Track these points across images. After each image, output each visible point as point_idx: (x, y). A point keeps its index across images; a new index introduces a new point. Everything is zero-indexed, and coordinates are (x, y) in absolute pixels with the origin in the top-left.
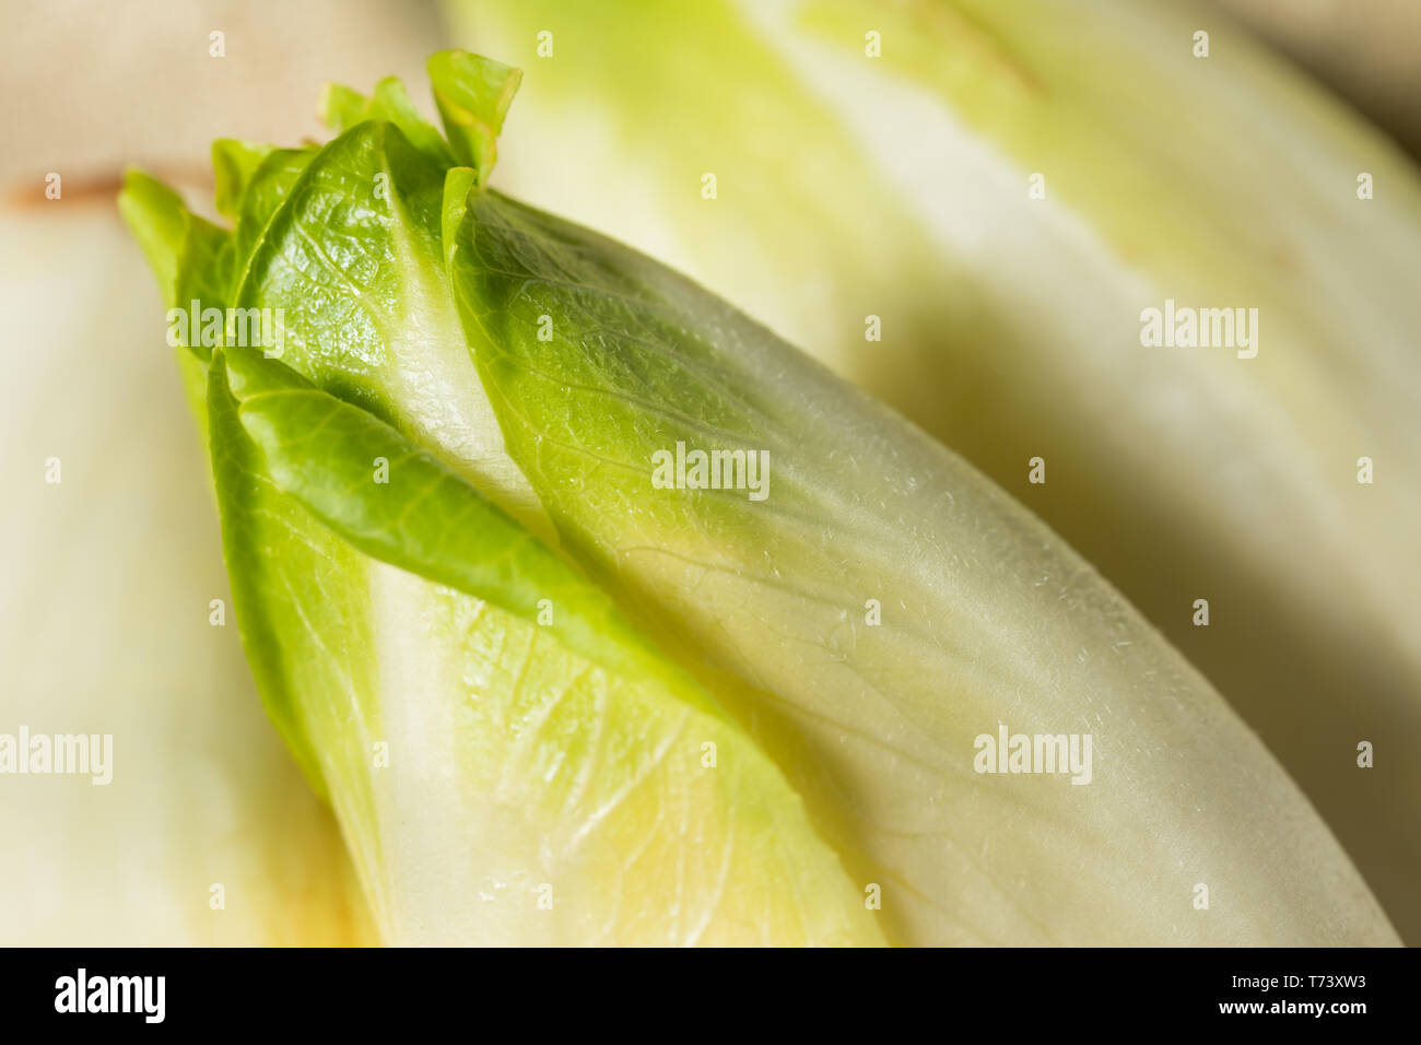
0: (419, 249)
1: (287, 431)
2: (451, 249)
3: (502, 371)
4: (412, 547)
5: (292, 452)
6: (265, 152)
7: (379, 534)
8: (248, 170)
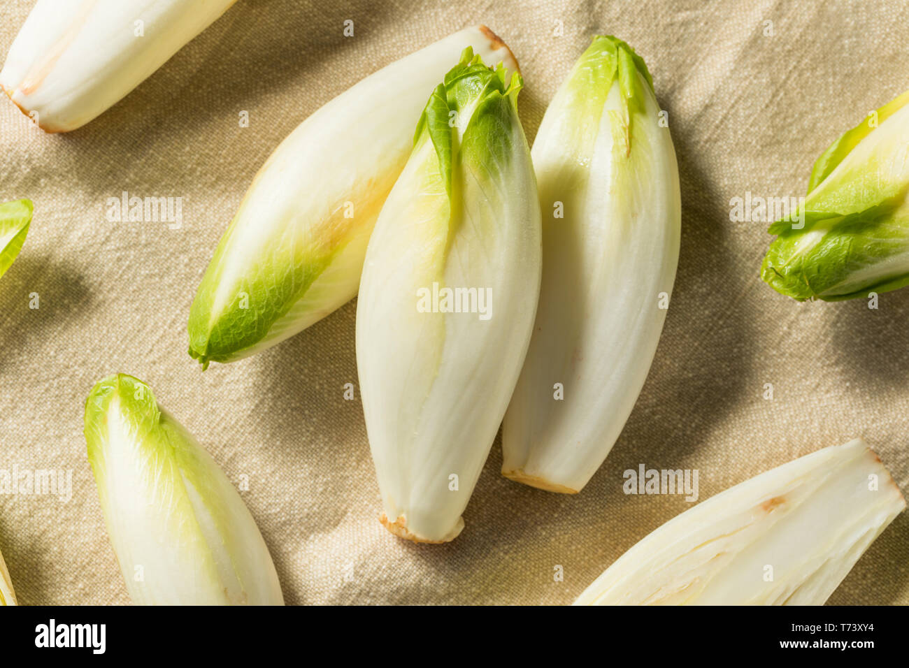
0: (483, 94)
1: (434, 104)
2: (490, 96)
3: (474, 123)
4: (434, 135)
5: (433, 108)
6: (482, 63)
7: (432, 129)
8: (478, 63)
